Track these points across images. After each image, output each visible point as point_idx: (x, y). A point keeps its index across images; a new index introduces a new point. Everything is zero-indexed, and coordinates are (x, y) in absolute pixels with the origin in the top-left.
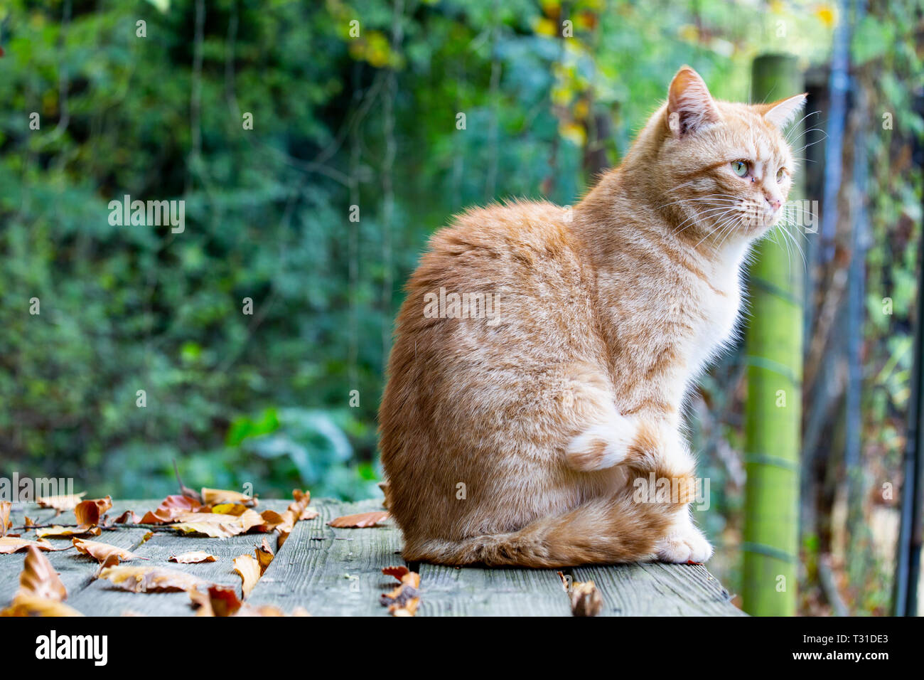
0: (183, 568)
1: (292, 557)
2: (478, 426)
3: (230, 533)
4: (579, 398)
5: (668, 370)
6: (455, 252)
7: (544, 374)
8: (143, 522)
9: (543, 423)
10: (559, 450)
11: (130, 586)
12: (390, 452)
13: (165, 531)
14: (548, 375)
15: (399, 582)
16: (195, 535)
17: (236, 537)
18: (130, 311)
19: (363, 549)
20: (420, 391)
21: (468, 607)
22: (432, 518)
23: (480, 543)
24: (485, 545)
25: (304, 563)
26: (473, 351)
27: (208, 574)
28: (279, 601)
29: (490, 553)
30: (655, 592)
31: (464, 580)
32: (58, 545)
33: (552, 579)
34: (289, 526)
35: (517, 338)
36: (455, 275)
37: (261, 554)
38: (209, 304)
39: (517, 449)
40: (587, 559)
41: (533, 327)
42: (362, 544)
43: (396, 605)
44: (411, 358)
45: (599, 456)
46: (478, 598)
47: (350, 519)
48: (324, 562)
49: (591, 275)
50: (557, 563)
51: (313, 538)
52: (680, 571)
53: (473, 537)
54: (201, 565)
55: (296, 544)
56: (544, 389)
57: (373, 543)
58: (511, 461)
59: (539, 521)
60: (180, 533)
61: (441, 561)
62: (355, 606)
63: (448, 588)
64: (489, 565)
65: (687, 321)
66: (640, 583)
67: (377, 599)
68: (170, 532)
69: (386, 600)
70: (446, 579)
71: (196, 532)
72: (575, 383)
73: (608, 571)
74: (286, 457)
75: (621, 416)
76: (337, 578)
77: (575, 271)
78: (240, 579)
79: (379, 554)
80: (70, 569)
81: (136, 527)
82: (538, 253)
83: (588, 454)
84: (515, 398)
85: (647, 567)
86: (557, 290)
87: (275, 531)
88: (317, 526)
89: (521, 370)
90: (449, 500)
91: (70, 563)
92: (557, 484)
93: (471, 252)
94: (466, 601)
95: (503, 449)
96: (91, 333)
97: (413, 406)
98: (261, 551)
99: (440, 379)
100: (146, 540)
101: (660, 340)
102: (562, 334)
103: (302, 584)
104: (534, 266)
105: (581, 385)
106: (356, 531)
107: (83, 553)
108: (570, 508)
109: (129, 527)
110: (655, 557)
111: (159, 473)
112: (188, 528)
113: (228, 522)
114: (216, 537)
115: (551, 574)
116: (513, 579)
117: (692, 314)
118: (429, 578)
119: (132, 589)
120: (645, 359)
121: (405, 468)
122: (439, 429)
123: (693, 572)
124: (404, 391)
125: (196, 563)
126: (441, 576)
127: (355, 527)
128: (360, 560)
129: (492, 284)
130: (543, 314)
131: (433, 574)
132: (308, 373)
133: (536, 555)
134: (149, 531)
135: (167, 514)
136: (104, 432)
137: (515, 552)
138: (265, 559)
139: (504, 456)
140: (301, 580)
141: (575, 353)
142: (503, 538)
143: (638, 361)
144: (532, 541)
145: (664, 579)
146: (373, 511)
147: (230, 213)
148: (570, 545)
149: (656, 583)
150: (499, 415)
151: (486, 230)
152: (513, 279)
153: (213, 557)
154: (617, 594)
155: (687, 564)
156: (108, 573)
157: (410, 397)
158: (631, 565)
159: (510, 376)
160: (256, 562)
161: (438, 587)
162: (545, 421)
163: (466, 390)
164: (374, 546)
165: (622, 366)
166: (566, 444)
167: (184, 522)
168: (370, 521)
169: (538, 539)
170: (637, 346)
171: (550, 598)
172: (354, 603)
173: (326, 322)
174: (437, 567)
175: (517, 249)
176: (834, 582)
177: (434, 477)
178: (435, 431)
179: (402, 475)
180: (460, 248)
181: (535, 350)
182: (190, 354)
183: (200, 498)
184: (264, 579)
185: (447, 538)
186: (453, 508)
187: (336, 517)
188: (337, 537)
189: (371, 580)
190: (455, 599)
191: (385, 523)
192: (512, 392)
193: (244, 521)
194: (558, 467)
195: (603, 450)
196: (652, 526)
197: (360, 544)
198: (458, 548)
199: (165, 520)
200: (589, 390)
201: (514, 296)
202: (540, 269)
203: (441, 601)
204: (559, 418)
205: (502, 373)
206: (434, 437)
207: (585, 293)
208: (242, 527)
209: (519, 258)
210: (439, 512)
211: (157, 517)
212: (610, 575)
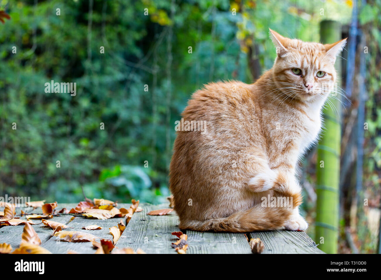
0: (88, 232)
1: (133, 227)
2: (211, 173)
3: (107, 217)
4: (254, 162)
5: (291, 151)
6: (204, 100)
7: (240, 152)
8: (70, 213)
9: (239, 173)
10: (245, 184)
11: (67, 239)
12: (174, 184)
13: (79, 217)
14: (241, 152)
15: (179, 238)
16: (92, 218)
17: (109, 219)
18: (59, 125)
19: (162, 224)
20: (187, 158)
21: (208, 248)
22: (192, 211)
23: (212, 222)
24: (214, 223)
25: (138, 230)
26: (210, 141)
27: (99, 234)
28: (129, 246)
29: (216, 226)
30: (285, 243)
31: (205, 237)
32: (35, 222)
33: (242, 237)
34: (131, 215)
35: (229, 136)
36: (203, 109)
37: (120, 226)
38: (91, 122)
39: (228, 183)
40: (256, 229)
41: (236, 132)
42: (162, 222)
43: (178, 248)
44: (184, 144)
45: (262, 186)
46: (212, 245)
47: (156, 212)
48: (146, 230)
49: (260, 111)
50: (244, 230)
51: (141, 219)
52: (295, 234)
53: (209, 219)
54: (96, 231)
55: (134, 222)
56: (239, 158)
57: (166, 222)
58: (226, 188)
59: (236, 213)
60: (86, 217)
61: (195, 229)
62: (161, 248)
63: (199, 241)
64: (215, 231)
65: (298, 131)
66: (278, 239)
67: (170, 245)
68: (82, 217)
69: (174, 245)
70: (198, 237)
71: (92, 217)
72: (253, 156)
73: (265, 234)
74: (124, 186)
75: (271, 169)
76: (152, 236)
77: (253, 108)
78: (112, 237)
79: (169, 226)
80: (41, 232)
81: (67, 215)
82: (239, 101)
83: (257, 185)
84: (227, 162)
85: (281, 232)
86: (246, 116)
87: (125, 217)
88: (142, 214)
89: (230, 150)
90: (199, 204)
91: (41, 230)
92: (245, 198)
93: (210, 100)
94: (207, 246)
95: (222, 183)
96: (43, 134)
97: (184, 165)
98: (120, 225)
99: (196, 153)
100: (72, 220)
101: (287, 138)
102: (247, 135)
103: (138, 239)
104: (237, 106)
105: (255, 157)
106: (159, 217)
107: (46, 226)
108: (249, 208)
109: (64, 215)
110: (284, 228)
111: (71, 192)
112: (89, 215)
113: (106, 213)
114: (101, 219)
115: (241, 235)
116: (226, 237)
117: (300, 128)
118: (191, 237)
119: (68, 240)
120: (281, 146)
121: (180, 191)
122: (195, 175)
123: (300, 234)
124: (181, 158)
125: (94, 230)
126: (196, 235)
127: (158, 215)
128: (162, 229)
129: (219, 113)
130: (240, 126)
131: (192, 235)
132: (133, 151)
133: (235, 227)
134: (72, 216)
135: (80, 209)
136: (48, 175)
137: (226, 226)
138: (122, 228)
139: (222, 186)
140: (138, 237)
141: (252, 143)
142: (222, 220)
143: (279, 146)
144: (233, 221)
145: (288, 237)
146: (165, 209)
147: (101, 85)
148: (249, 223)
149: (285, 239)
150: (220, 169)
151: (217, 92)
152: (228, 112)
153: (101, 227)
154: (269, 244)
155: (297, 231)
156: (58, 234)
157: (183, 161)
158: (274, 231)
159: (225, 151)
160: (119, 229)
161: (195, 240)
162: (240, 172)
163: (207, 158)
164: (167, 223)
165: (272, 148)
166: (248, 181)
167: (87, 213)
168: (164, 213)
169: (236, 220)
170: (278, 140)
171: (242, 245)
172: (160, 246)
173: (140, 130)
174: (194, 232)
175: (230, 99)
176: (352, 238)
177: (193, 194)
178: (194, 175)
179: (179, 193)
180: (206, 98)
181: (236, 142)
182: (84, 143)
183: (93, 203)
184: (122, 236)
185: (198, 220)
186: (201, 207)
187: (150, 211)
188: (151, 219)
189: (167, 237)
190: (202, 245)
191: (171, 214)
192: (226, 159)
193: (112, 212)
194: (245, 191)
195: (263, 183)
196: (283, 215)
197: (161, 222)
198: (203, 224)
199: (80, 212)
200: (258, 159)
201: (228, 119)
202: (239, 108)
203: (196, 246)
204: (245, 171)
205: (223, 150)
206: (193, 178)
207: (257, 118)
208: (112, 215)
209: (231, 103)
210: (195, 209)
211: (76, 210)
212: (266, 235)
